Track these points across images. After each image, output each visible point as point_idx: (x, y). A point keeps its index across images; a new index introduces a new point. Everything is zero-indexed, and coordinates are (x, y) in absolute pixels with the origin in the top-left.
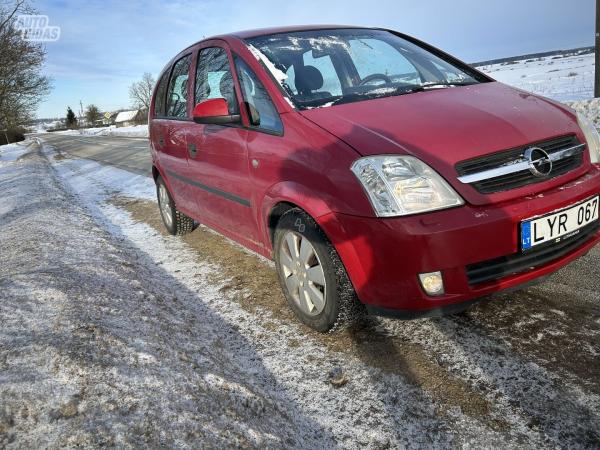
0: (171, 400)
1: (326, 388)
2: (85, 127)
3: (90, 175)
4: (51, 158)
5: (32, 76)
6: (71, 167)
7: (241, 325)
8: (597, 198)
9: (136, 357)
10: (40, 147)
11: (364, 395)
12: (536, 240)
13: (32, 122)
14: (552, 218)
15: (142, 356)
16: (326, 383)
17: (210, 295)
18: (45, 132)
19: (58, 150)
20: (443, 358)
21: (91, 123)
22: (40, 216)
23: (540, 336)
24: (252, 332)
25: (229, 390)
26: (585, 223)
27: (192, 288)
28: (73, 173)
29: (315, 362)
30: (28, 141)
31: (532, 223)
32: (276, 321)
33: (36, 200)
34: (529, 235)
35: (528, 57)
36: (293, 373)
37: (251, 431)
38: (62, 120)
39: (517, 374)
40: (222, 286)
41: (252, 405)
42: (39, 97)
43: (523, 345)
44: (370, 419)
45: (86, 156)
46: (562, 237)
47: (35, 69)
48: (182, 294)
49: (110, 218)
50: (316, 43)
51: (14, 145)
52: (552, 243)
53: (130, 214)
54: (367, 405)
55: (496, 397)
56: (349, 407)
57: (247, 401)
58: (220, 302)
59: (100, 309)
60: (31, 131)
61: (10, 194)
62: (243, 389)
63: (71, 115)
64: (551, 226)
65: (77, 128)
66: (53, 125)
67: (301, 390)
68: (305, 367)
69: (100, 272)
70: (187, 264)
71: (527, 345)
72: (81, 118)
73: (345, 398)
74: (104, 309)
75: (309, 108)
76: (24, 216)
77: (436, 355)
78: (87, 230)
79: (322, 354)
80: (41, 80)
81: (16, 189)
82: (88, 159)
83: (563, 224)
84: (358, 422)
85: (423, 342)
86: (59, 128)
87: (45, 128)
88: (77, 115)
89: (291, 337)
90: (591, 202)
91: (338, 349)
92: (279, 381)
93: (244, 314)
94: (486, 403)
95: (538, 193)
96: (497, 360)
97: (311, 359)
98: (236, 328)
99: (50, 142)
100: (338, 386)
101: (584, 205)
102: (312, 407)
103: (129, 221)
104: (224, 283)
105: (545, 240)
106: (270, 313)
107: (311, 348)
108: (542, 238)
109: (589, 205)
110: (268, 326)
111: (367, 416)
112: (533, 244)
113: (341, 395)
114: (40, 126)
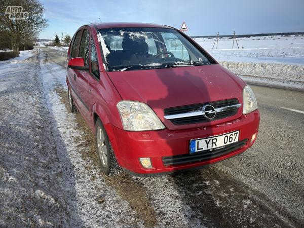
0: (11, 201)
1: (94, 203)
2: (63, 46)
3: (54, 73)
4: (42, 60)
5: (39, 18)
6: (48, 68)
7: (76, 165)
8: (238, 132)
9: (7, 178)
10: (38, 54)
11: (108, 209)
12: (198, 149)
13: (38, 40)
14: (208, 140)
15: (11, 178)
16: (96, 200)
17: (71, 148)
18: (44, 46)
19: (46, 57)
20: (152, 197)
21: (66, 44)
22: (16, 95)
23: (201, 192)
24: (79, 170)
25: (44, 199)
26: (228, 143)
27: (66, 143)
28: (47, 71)
29: (97, 189)
30: (35, 50)
31: (196, 141)
32: (92, 166)
33: (19, 86)
34: (195, 147)
35: (297, 34)
36: (85, 193)
37: (40, 220)
38: (53, 41)
39: (178, 209)
40: (79, 144)
41: (53, 207)
42: (41, 29)
43: (190, 196)
44: (104, 221)
45: (58, 62)
46: (213, 149)
47: (40, 15)
48: (60, 146)
49: (50, 99)
50: (132, 35)
51: (27, 51)
52: (208, 151)
53: (60, 98)
54: (106, 214)
55: (162, 219)
56: (99, 213)
57: (51, 205)
58: (74, 152)
59: (8, 151)
60: (37, 44)
61: (10, 80)
62: (52, 199)
63: (57, 39)
64: (207, 144)
65: (60, 45)
66: (48, 43)
67: (83, 202)
68: (91, 191)
69: (23, 130)
70: (70, 130)
71: (192, 196)
72: (62, 41)
73: (99, 209)
74: (10, 151)
75: (114, 70)
76: (8, 94)
77: (150, 194)
78: (33, 105)
79: (102, 186)
80: (43, 21)
81: (13, 78)
82: (58, 64)
83: (215, 143)
84: (98, 221)
85: (148, 187)
86: (51, 45)
87: (44, 44)
88: (60, 39)
89: (94, 175)
90: (233, 134)
91: (110, 185)
92: (77, 196)
93: (81, 160)
94: (156, 221)
95: (204, 127)
96: (174, 202)
97: (96, 187)
98: (74, 167)
99: (44, 52)
100: (100, 203)
101: (229, 135)
102: (83, 211)
103: (58, 102)
104: (81, 142)
105: (204, 149)
106: (92, 161)
107: (100, 182)
108: (202, 149)
109: (232, 135)
110: (88, 168)
111: (104, 219)
112: (196, 151)
113: (98, 207)
114: (43, 42)
